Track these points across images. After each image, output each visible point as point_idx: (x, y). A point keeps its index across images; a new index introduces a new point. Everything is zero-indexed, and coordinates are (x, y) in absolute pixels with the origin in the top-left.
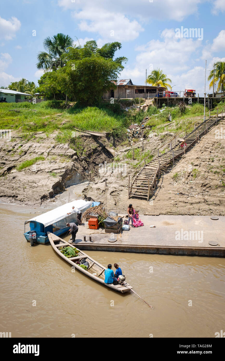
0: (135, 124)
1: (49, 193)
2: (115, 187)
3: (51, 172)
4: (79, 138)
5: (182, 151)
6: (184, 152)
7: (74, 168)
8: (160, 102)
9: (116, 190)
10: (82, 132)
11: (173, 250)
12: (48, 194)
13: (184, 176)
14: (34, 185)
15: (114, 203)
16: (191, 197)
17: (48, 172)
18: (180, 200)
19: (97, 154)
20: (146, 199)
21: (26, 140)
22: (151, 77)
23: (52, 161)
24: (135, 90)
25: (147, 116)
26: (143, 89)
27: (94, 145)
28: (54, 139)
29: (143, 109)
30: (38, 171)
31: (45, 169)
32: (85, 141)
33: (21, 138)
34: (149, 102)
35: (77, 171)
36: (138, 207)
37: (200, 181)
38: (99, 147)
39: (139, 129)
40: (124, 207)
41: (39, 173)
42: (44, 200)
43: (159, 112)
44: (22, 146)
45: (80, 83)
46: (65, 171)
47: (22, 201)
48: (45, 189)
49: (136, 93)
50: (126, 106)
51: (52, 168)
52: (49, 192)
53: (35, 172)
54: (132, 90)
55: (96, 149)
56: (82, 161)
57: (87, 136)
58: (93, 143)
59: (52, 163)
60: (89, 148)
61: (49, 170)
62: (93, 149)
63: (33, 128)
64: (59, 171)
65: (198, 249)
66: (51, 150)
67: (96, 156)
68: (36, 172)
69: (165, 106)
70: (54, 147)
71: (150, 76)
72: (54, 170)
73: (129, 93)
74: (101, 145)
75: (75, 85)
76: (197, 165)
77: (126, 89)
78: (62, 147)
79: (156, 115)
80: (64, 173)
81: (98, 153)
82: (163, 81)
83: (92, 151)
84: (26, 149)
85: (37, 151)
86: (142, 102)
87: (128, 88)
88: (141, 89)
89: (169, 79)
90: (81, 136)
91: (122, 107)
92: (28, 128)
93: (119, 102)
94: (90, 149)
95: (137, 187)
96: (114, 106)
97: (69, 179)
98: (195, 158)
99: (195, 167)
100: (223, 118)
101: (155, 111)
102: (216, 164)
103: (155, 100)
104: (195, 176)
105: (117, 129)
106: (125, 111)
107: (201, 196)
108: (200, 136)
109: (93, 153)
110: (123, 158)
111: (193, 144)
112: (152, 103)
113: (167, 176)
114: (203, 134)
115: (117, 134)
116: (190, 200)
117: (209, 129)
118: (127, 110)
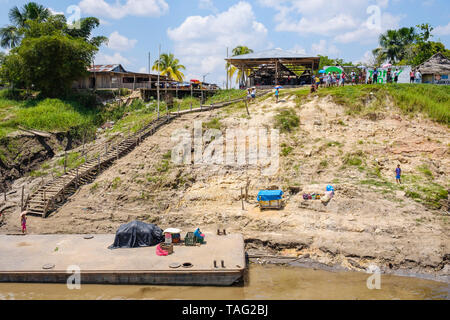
0: (111, 122)
2: (15, 201)
4: (16, 138)
6: (118, 157)
8: (149, 94)
9: (15, 204)
10: (26, 131)
13: (103, 187)
16: (98, 212)
18: (82, 216)
20: (41, 216)
24: (123, 78)
25: (129, 111)
26: (132, 77)
27: (36, 148)
29: (127, 102)
32: (25, 143)
34: (136, 94)
37: (118, 192)
38: (44, 150)
43: (145, 106)
49: (124, 82)
50: (105, 98)
54: (119, 78)
55: (38, 153)
56: (11, 169)
57: (29, 137)
58: (36, 146)
60: (28, 152)
62: (34, 153)
67: (36, 163)
69: (153, 100)
71: (158, 61)
73: (115, 81)
74: (47, 148)
75: (32, 70)
76: (124, 173)
77: (111, 77)
79: (140, 110)
81: (41, 158)
82: (173, 68)
83: (31, 155)
86: (128, 93)
87: (114, 75)
88: (130, 77)
89: (182, 66)
90: (20, 136)
91: (100, 100)
93: (96, 93)
95: (42, 200)
96: (87, 98)
98: (126, 164)
99: (120, 176)
100: (180, 115)
101: (140, 106)
102: (144, 171)
103: (142, 91)
104: (115, 186)
105: (77, 128)
106: (102, 105)
107: (110, 212)
108: (143, 138)
109: (33, 159)
110: (55, 165)
111: (132, 147)
112: (139, 95)
113: (86, 187)
114: (148, 134)
115: (76, 134)
116: (95, 216)
117: (157, 128)
118: (105, 104)
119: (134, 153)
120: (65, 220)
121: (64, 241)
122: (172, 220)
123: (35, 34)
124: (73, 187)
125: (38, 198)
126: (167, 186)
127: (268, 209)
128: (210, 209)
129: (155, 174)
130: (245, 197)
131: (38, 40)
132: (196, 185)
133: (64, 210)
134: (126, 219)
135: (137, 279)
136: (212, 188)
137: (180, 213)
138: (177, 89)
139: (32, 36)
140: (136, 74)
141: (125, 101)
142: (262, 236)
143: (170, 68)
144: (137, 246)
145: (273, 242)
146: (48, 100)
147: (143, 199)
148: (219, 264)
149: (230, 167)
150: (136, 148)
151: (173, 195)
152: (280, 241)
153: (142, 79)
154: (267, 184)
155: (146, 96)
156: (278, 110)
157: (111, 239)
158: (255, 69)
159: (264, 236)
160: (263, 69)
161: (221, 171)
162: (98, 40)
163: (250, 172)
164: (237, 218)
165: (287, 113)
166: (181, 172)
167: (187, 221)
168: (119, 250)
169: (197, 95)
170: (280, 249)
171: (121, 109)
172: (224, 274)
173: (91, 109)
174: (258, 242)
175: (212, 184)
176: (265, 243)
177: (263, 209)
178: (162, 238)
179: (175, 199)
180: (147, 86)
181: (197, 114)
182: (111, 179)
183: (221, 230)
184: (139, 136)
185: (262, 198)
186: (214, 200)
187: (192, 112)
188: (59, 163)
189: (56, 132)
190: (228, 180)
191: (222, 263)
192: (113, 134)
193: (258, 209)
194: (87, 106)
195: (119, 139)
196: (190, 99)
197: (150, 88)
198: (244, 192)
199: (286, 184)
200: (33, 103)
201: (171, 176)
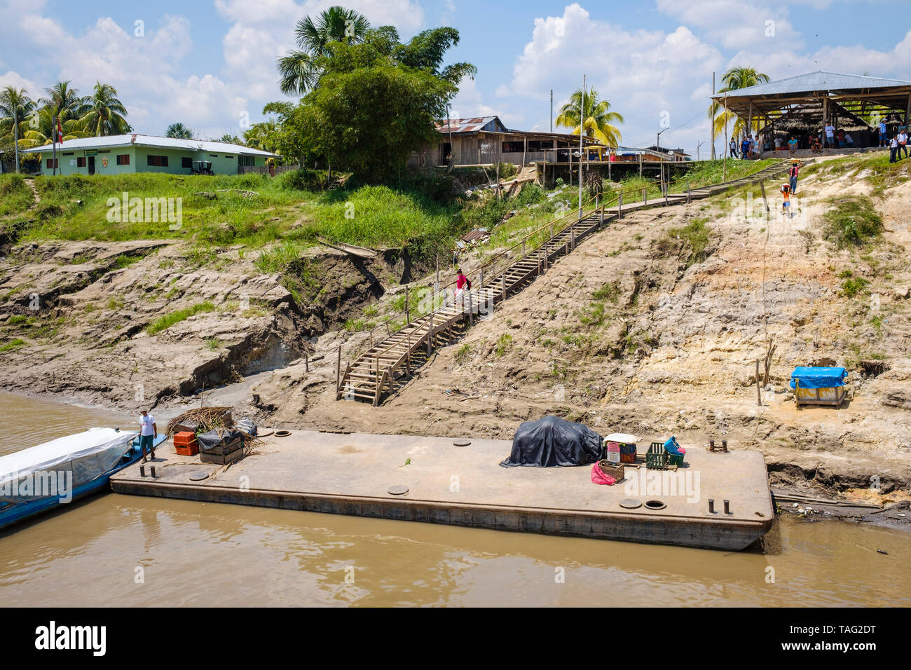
0: (481, 230)
1: (181, 384)
2: (324, 374)
3: (210, 337)
4: (316, 260)
5: (499, 293)
6: (504, 296)
7: (272, 331)
8: (554, 173)
9: (324, 380)
10: (331, 247)
11: (312, 501)
12: (178, 387)
13: (480, 352)
14: (160, 365)
15: (301, 408)
16: (472, 399)
17: (204, 338)
18: (443, 405)
19: (356, 299)
20: (370, 401)
21: (196, 265)
22: (569, 109)
23: (225, 313)
24: (503, 143)
25: (515, 208)
26: (520, 140)
27: (350, 278)
28: (253, 262)
29: (510, 190)
30: (184, 335)
31: (201, 331)
32: (330, 268)
33: (187, 259)
34: (529, 173)
35: (281, 338)
36: (345, 419)
37: (507, 363)
38: (363, 283)
39: (487, 240)
40: (318, 417)
41: (185, 339)
42: (165, 400)
43: (545, 198)
44: (180, 278)
45: (350, 129)
46: (244, 337)
47: (117, 400)
48: (178, 374)
49: (504, 151)
50: (470, 183)
51: (216, 330)
52: (182, 381)
53: (177, 338)
54: (495, 144)
55: (354, 287)
56: (308, 316)
57: (337, 257)
58: (349, 275)
59: (225, 318)
60: (337, 286)
61: (208, 335)
62: (346, 288)
63: (222, 235)
64: (231, 336)
65: (358, 501)
66: (238, 287)
67: (350, 305)
68: (179, 337)
69: (562, 184)
70: (245, 282)
71: (567, 106)
72: (220, 333)
73: (487, 150)
74: (369, 277)
75: (339, 133)
76: (518, 327)
77: (480, 142)
78: (262, 281)
79: (537, 206)
80: (243, 343)
81: (358, 297)
82: (600, 120)
83: (342, 292)
84: (186, 285)
85: (204, 290)
86: (512, 172)
87: (486, 138)
88: (515, 140)
89: (615, 114)
90: (322, 257)
91: (459, 187)
92: (211, 236)
93: (452, 173)
94: (339, 288)
95: (371, 374)
96: (437, 184)
97: (259, 356)
98: (521, 309)
99: (511, 332)
100: (623, 214)
101: (536, 197)
102: (557, 324)
103: (540, 167)
104: (502, 352)
105: (420, 241)
106: (464, 197)
107: (494, 399)
108: (552, 259)
109: (345, 298)
110: (387, 310)
111: (531, 277)
112: (535, 176)
113: (448, 351)
114: (562, 252)
115: (419, 253)
116: (466, 405)
117: (578, 240)
118: (469, 192)
119: (534, 287)
120: (412, 411)
121: (419, 448)
122: (615, 419)
123: (344, 65)
124: (424, 351)
125: (363, 370)
126: (603, 353)
127: (815, 406)
128: (691, 401)
129: (578, 329)
130: (762, 380)
131: (349, 76)
132: (660, 354)
133: (411, 391)
134: (525, 413)
135: (558, 525)
136: (694, 360)
137: (630, 406)
138: (610, 162)
139: (338, 71)
140: (529, 135)
141: (507, 188)
142: (804, 460)
143: (591, 120)
144: (552, 463)
145: (828, 473)
146: (367, 188)
147: (556, 376)
148: (719, 507)
149: (730, 318)
150: (539, 279)
151: (615, 372)
152: (843, 472)
153: (539, 143)
154: (811, 355)
155: (549, 177)
156: (832, 201)
157: (505, 448)
158: (773, 114)
159: (808, 459)
160: (791, 115)
161: (711, 326)
162: (457, 71)
163: (772, 329)
164: (747, 420)
165: (854, 207)
166: (629, 326)
167: (644, 423)
168: (519, 470)
169: (651, 171)
170: (843, 489)
171: (500, 204)
172: (730, 528)
173: (444, 204)
174: (794, 470)
175: (693, 352)
176: (810, 474)
177: (802, 405)
178: (602, 452)
179: (618, 380)
180: (549, 157)
181: (660, 211)
182: (493, 338)
183: (718, 443)
184: (543, 255)
185: (801, 383)
186: (698, 383)
187: (647, 207)
188: (394, 307)
189: (384, 248)
190: (726, 344)
191: (727, 504)
192: (490, 252)
193: (792, 405)
194: (436, 199)
195: (503, 261)
196: (637, 182)
197: (555, 161)
198: (762, 370)
199: (852, 356)
200: (340, 194)
201: (611, 334)
